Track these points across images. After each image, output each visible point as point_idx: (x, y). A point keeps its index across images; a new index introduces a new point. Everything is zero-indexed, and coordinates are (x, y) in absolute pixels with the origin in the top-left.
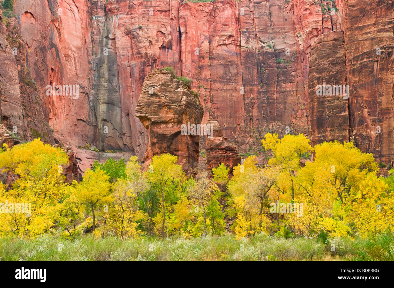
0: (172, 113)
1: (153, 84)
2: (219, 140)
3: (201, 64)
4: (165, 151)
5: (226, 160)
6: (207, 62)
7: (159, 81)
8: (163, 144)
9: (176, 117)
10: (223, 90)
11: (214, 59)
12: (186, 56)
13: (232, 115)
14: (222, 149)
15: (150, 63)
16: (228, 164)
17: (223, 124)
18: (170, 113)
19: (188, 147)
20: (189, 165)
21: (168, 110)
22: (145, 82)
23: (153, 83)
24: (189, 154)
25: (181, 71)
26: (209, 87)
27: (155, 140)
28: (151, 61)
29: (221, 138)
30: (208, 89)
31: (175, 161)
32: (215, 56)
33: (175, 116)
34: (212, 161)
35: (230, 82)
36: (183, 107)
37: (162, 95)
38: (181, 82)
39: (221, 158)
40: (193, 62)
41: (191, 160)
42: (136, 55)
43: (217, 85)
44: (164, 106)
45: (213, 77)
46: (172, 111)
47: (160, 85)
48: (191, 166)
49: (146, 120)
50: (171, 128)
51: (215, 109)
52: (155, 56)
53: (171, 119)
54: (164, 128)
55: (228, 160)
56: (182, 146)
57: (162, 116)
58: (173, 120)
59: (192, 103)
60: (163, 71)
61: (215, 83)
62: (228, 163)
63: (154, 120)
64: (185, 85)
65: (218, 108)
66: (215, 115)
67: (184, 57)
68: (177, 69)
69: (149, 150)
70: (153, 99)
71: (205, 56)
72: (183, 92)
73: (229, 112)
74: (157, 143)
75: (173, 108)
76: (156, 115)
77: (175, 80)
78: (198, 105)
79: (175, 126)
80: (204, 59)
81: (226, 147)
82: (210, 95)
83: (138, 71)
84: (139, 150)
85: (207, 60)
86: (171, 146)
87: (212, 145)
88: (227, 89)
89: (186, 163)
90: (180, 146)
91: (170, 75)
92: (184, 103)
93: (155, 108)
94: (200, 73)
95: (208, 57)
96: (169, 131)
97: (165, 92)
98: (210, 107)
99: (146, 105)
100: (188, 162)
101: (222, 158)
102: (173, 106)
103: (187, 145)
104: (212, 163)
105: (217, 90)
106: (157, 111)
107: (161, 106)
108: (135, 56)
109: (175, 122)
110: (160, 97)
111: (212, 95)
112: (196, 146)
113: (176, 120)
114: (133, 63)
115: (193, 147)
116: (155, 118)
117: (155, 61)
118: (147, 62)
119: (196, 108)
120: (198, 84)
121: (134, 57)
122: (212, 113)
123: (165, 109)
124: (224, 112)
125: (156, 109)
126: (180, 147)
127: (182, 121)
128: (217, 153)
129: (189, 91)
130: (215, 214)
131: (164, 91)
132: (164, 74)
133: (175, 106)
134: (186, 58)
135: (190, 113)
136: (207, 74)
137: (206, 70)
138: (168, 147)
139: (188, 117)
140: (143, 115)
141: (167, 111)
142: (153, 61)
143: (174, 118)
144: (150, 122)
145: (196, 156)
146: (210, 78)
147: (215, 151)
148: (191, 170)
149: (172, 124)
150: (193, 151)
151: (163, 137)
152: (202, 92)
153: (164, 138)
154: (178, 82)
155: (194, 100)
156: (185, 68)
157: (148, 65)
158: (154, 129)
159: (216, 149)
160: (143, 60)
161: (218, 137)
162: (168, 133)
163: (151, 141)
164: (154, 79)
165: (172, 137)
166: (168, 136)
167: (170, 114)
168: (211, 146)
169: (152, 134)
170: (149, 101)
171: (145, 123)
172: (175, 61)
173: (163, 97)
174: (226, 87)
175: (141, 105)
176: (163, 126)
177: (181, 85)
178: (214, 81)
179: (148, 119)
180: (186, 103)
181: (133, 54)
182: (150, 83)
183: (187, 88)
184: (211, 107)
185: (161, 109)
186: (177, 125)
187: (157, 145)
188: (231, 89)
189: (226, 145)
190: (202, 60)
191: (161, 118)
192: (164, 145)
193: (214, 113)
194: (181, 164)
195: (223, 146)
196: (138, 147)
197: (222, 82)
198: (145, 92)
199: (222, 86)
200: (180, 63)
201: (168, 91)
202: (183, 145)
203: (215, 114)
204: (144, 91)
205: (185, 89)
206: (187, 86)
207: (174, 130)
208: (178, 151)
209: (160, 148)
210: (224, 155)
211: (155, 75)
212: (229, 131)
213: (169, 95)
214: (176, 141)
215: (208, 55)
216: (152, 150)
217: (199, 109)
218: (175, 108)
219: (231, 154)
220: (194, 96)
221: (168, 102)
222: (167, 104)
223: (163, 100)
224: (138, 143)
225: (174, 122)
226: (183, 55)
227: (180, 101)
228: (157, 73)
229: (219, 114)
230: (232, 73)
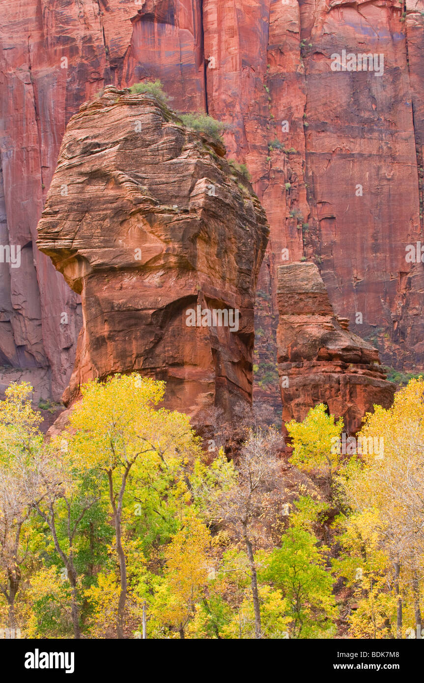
0: (159, 237)
1: (96, 141)
2: (320, 326)
3: (273, 69)
4: (136, 367)
5: (344, 395)
6: (293, 62)
7: (116, 128)
8: (130, 342)
9: (174, 249)
10: (348, 156)
11: (317, 53)
12: (223, 46)
13: (380, 241)
14: (330, 358)
15: (103, 72)
16: (349, 409)
17: (349, 273)
18: (152, 236)
19: (215, 351)
20: (221, 411)
21: (147, 228)
22: (67, 134)
23: (95, 137)
24: (219, 375)
25: (206, 94)
26: (302, 149)
27: (105, 330)
28: (105, 65)
29: (328, 318)
30: (298, 153)
31: (158, 398)
32: (320, 44)
33: (171, 246)
34: (299, 397)
35: (371, 130)
36: (198, 216)
37: (127, 177)
38: (189, 130)
39: (327, 386)
40: (244, 63)
41: (226, 395)
42: (53, 45)
43: (329, 142)
44: (133, 214)
45: (313, 112)
46: (160, 231)
47: (117, 142)
48: (227, 416)
49: (71, 262)
50: (157, 287)
51: (323, 223)
52: (119, 47)
53: (156, 259)
54: (133, 288)
55: (351, 393)
56: (194, 348)
57: (126, 246)
58: (162, 262)
59: (227, 201)
60: (127, 97)
61: (323, 134)
62: (349, 405)
63: (101, 261)
64: (204, 141)
65: (333, 218)
66: (321, 243)
67: (215, 48)
68: (193, 90)
69: (84, 362)
70: (95, 189)
71: (285, 44)
72: (196, 164)
73: (371, 231)
74: (111, 338)
75: (163, 219)
76: (107, 243)
77: (171, 124)
78: (249, 210)
79: (172, 282)
80: (282, 53)
81: (343, 350)
82: (306, 176)
83: (62, 100)
84: (66, 365)
85: (293, 57)
86: (158, 350)
87: (296, 344)
88: (361, 155)
89: (209, 405)
90: (188, 349)
91: (153, 109)
92: (201, 201)
93: (103, 219)
94: (270, 102)
95: (297, 47)
96: (152, 299)
97: (137, 167)
98: (307, 213)
99: (70, 211)
100: (217, 401)
101: (331, 387)
102: (162, 212)
103: (211, 346)
104: (298, 405)
105: (329, 156)
106: (110, 230)
107: (122, 214)
108: (51, 50)
109: (170, 268)
110: (118, 185)
111: (310, 174)
112: (241, 347)
113: (173, 260)
114: (44, 70)
115: (232, 351)
116: (102, 256)
117: (117, 64)
118: (92, 69)
119: (242, 218)
120: (264, 136)
121: (47, 53)
122: (314, 237)
123: (137, 224)
124: (355, 233)
125: (107, 223)
126: (187, 351)
127: (194, 263)
128: (315, 370)
129: (216, 159)
130: (302, 575)
131: (132, 162)
132: (131, 104)
133: (170, 211)
134: (223, 53)
135: (220, 235)
136: (293, 105)
137: (291, 91)
138: (149, 354)
139: (214, 250)
140: (61, 244)
141: (142, 232)
142: (111, 62)
143: (167, 255)
144: (87, 268)
145: (242, 380)
146: (304, 118)
147: (306, 363)
148: (226, 430)
149: (161, 273)
150: (233, 363)
151: (130, 318)
152: (279, 166)
153: (132, 322)
154: (181, 132)
155: (235, 190)
156: (219, 87)
157: (93, 76)
158: (101, 290)
159: (309, 358)
160: (78, 61)
161: (316, 316)
162: (147, 304)
163: (91, 333)
164: (99, 124)
165: (160, 319)
166: (145, 317)
167: (152, 241)
168: (292, 347)
169: (93, 310)
170: (82, 196)
171: (68, 272)
172: (184, 61)
173: (128, 184)
174: (358, 146)
175: (56, 213)
176: (129, 280)
177: (190, 141)
178: (317, 126)
179: (81, 259)
180: (205, 204)
181: (43, 44)
182: (87, 138)
183: (212, 151)
184: (309, 217)
185: (122, 223)
186: (178, 277)
187: (110, 347)
188: (375, 152)
189: (345, 341)
190: (278, 58)
191: (123, 253)
192: (136, 347)
193: (319, 236)
194: (192, 408)
195: (333, 347)
196: (64, 356)
197: (342, 132)
198: (70, 167)
199: (345, 144)
200: (202, 68)
201: (146, 164)
202: (200, 344)
203: (324, 237)
204: (66, 163)
205: (202, 154)
206: (212, 145)
207: (168, 296)
208: (180, 364)
209: (122, 355)
210: (336, 376)
211: (102, 110)
212: (372, 295)
213: (150, 175)
214: (173, 331)
215: (295, 42)
216: (94, 362)
217: (251, 223)
218: (170, 219)
219: (360, 371)
220: (234, 178)
221: (146, 201)
222: (141, 206)
223: (128, 193)
224: (63, 340)
225: (167, 268)
226: (213, 41)
227: (188, 197)
228: (109, 103)
229: (337, 239)
230: (379, 101)
